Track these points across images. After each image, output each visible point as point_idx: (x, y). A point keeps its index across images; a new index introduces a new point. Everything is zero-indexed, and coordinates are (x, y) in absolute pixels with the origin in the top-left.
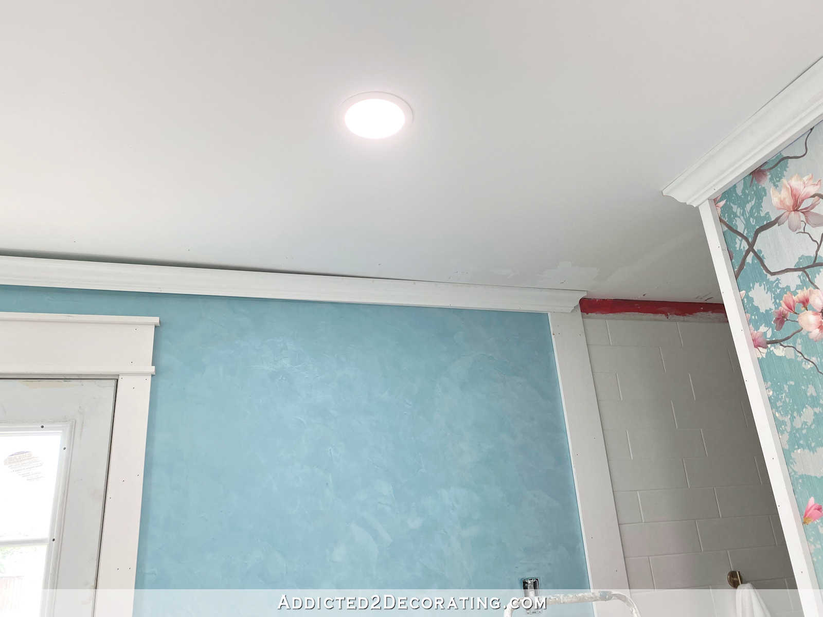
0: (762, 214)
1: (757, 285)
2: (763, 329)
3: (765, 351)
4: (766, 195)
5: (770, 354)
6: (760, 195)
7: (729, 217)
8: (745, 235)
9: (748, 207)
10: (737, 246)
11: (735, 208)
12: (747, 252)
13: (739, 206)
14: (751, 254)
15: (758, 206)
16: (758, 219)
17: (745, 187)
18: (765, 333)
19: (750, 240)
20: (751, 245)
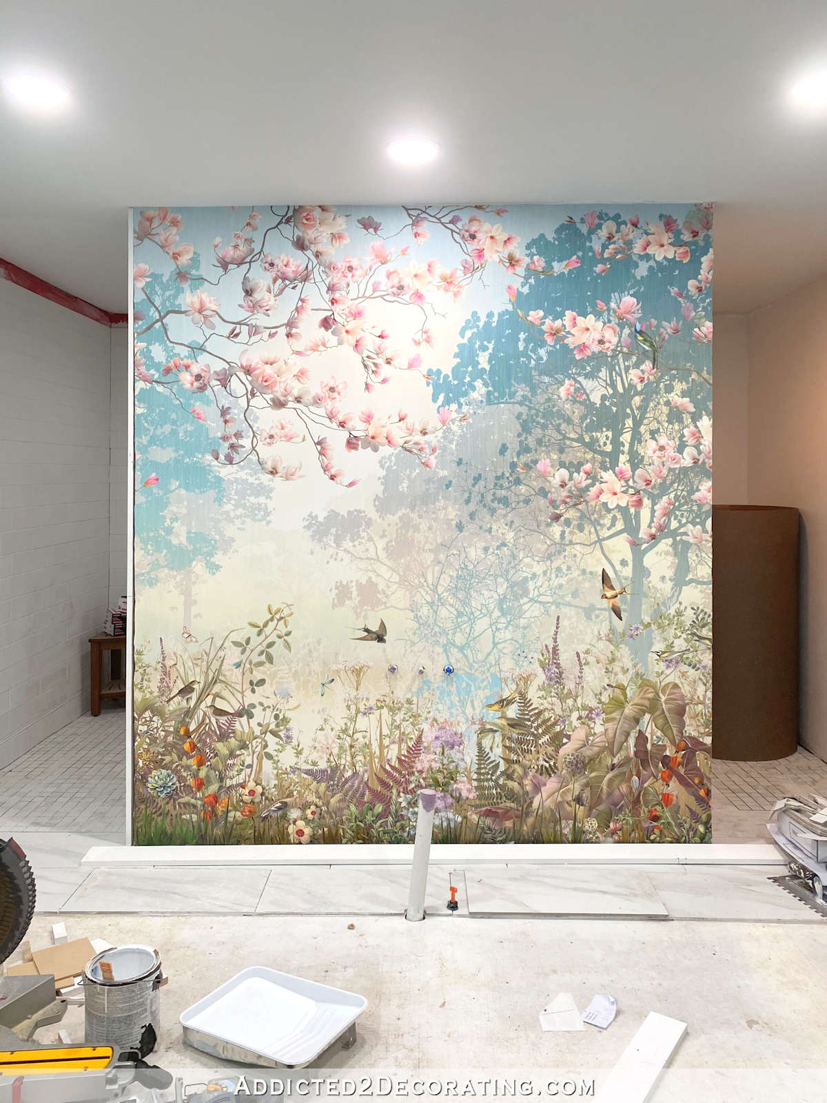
0: (177, 303)
1: (157, 344)
2: (152, 372)
3: (150, 385)
4: (183, 292)
5: (153, 389)
6: (179, 291)
7: (151, 292)
8: (160, 309)
9: (168, 293)
10: (151, 313)
11: (157, 288)
12: (157, 321)
13: (161, 289)
14: (160, 323)
15: (176, 297)
16: (172, 304)
17: (170, 279)
18: (154, 375)
19: (162, 314)
20: (161, 319)
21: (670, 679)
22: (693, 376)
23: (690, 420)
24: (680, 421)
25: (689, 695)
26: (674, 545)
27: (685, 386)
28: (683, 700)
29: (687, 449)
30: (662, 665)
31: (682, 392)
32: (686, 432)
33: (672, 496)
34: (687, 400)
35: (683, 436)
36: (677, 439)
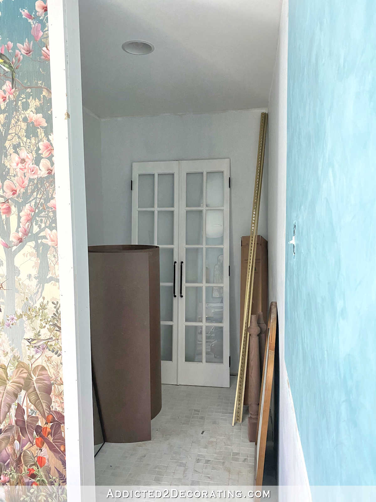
21: (39, 362)
22: (44, 93)
23: (43, 134)
24: (36, 135)
25: (54, 377)
26: (37, 247)
27: (38, 103)
28: (50, 381)
29: (43, 161)
30: (33, 351)
31: (36, 109)
32: (41, 145)
33: (33, 203)
34: (40, 115)
35: (38, 149)
36: (34, 152)
